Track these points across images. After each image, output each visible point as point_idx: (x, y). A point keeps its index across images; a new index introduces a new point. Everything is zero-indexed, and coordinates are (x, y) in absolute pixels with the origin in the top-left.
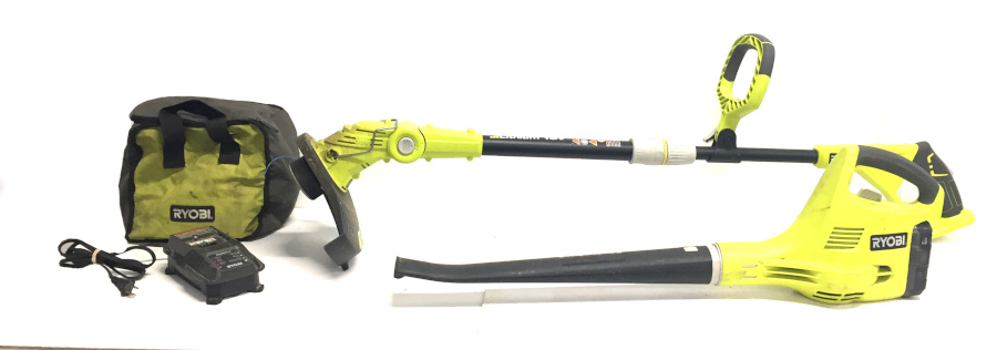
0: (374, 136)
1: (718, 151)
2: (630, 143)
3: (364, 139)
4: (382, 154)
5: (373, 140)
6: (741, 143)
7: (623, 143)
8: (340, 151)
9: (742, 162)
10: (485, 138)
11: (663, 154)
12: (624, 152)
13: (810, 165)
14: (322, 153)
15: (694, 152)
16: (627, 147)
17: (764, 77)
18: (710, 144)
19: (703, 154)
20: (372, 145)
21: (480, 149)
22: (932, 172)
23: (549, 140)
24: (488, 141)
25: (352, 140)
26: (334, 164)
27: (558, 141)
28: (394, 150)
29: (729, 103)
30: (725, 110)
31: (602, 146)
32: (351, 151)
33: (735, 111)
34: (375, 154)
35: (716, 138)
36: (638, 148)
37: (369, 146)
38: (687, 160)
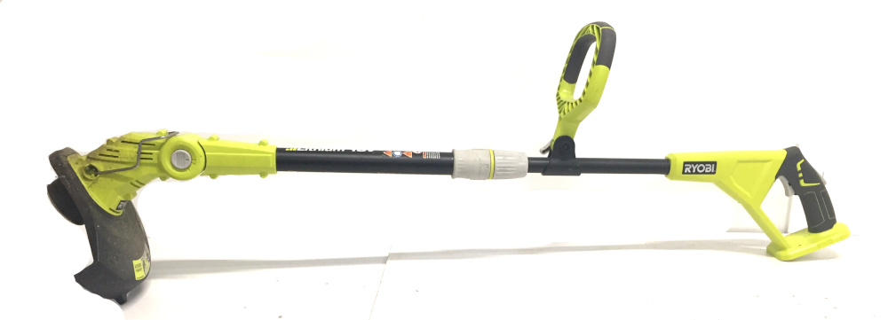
0: (140, 149)
1: (554, 161)
2: (452, 155)
3: (129, 152)
4: (154, 170)
5: (139, 153)
6: (580, 153)
7: (442, 154)
8: (100, 167)
9: (582, 175)
10: (279, 150)
11: (488, 166)
12: (442, 165)
13: (661, 177)
14: (80, 169)
15: (526, 164)
16: (448, 159)
17: (602, 68)
18: (546, 155)
19: (535, 166)
20: (139, 158)
21: (273, 163)
22: (802, 182)
23: (356, 152)
24: (282, 154)
25: (115, 154)
26: (95, 182)
27: (367, 152)
28: (168, 167)
29: (566, 105)
30: (562, 114)
31: (417, 158)
32: (115, 167)
33: (572, 113)
34: (145, 171)
35: (552, 148)
36: (459, 160)
37: (135, 160)
38: (517, 174)
